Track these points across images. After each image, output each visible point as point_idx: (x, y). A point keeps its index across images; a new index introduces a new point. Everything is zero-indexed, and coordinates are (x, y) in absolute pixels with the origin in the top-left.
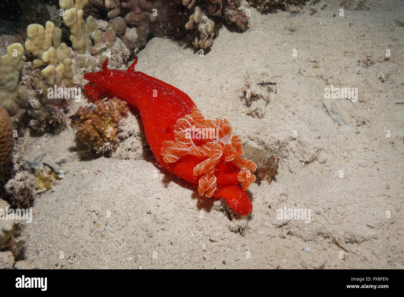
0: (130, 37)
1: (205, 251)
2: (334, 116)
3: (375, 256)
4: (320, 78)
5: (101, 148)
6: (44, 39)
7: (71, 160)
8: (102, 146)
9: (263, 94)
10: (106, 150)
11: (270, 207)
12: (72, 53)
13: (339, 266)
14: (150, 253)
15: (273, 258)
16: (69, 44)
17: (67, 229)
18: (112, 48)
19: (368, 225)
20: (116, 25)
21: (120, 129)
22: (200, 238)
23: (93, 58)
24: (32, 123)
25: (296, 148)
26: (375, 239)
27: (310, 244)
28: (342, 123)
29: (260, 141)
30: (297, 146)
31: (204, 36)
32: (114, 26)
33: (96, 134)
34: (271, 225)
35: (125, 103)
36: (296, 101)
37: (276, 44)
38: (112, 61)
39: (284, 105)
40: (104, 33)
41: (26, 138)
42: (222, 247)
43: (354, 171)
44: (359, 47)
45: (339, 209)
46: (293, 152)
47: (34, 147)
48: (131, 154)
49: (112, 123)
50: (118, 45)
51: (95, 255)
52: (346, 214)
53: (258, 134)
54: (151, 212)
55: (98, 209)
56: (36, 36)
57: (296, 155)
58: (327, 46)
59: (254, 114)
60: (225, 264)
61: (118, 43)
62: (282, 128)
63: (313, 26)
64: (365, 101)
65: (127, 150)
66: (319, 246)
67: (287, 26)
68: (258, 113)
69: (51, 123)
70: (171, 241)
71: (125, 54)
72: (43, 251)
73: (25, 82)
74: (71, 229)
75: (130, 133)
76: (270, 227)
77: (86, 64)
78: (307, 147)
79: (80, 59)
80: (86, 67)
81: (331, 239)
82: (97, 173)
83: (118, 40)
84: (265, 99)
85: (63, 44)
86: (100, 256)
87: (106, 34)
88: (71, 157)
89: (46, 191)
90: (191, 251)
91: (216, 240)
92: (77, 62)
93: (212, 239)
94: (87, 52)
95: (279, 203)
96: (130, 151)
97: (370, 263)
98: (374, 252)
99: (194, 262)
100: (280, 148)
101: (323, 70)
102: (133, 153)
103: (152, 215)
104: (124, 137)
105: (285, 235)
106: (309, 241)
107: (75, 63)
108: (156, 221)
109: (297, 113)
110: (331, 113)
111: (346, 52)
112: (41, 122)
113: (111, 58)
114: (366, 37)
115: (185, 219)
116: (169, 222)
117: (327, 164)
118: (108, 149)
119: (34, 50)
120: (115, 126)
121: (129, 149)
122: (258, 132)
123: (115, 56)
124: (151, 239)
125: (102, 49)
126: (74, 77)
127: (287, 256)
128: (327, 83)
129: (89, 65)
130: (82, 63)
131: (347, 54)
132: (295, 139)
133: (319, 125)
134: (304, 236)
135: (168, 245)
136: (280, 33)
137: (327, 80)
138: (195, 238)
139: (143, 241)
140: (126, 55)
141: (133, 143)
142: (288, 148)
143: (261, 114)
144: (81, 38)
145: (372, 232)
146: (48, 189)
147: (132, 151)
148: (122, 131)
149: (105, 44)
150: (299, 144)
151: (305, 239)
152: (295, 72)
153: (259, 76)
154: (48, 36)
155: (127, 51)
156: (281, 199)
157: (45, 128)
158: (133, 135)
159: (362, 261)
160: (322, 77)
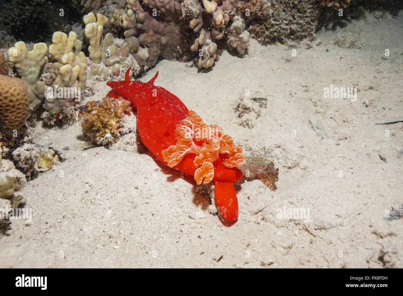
0: (142, 55)
1: (183, 225)
2: (318, 131)
3: (340, 241)
4: (309, 100)
5: (102, 139)
6: (66, 45)
7: (73, 148)
8: (103, 137)
9: (254, 108)
10: (107, 141)
11: (249, 198)
12: (88, 62)
13: (306, 248)
14: (133, 220)
15: (245, 238)
16: (87, 54)
17: (62, 195)
18: (124, 62)
19: (336, 215)
20: (131, 43)
21: (121, 124)
22: (180, 214)
23: (106, 68)
24: (45, 115)
25: (280, 155)
26: (341, 226)
27: (282, 230)
28: (325, 137)
29: (247, 146)
30: (281, 153)
31: (207, 56)
32: (129, 44)
33: (99, 124)
34: (248, 212)
35: (129, 102)
36: (284, 116)
37: (272, 69)
38: (123, 73)
39: (273, 119)
40: (119, 49)
41: (37, 129)
42: (200, 224)
43: (330, 173)
44: (347, 77)
45: (311, 201)
46: (278, 159)
47: (42, 137)
48: (129, 147)
49: (115, 118)
50: (130, 61)
51: (82, 217)
52: (317, 205)
53: (247, 141)
54: (139, 188)
55: (92, 182)
56: (59, 42)
57: (280, 161)
58: (318, 74)
59: (245, 124)
60: (200, 238)
61: (130, 59)
62: (269, 137)
63: (307, 58)
64: (348, 121)
65: (126, 143)
66: (290, 232)
67: (284, 56)
68: (248, 124)
69: (61, 118)
70: (153, 213)
71: (135, 69)
72: (37, 212)
73: (44, 79)
74: (64, 195)
75: (130, 130)
76: (246, 214)
77: (99, 73)
78: (290, 154)
79: (94, 67)
80: (100, 75)
81: (301, 226)
82: (95, 155)
83: (131, 56)
84: (256, 113)
85: (82, 53)
86: (87, 218)
87: (121, 49)
88: (74, 146)
89: (48, 170)
90: (170, 223)
91: (194, 218)
92: (92, 70)
93: (191, 216)
94: (102, 63)
95: (257, 194)
96: (128, 145)
97: (335, 245)
98: (340, 237)
99: (171, 233)
100: (265, 154)
101: (312, 93)
102: (130, 146)
103: (139, 191)
104: (124, 132)
105: (260, 221)
106: (281, 227)
107: (90, 70)
108: (142, 196)
109: (284, 125)
110: (315, 128)
111: (334, 80)
112: (52, 116)
113: (122, 70)
114: (354, 69)
115: (168, 197)
116: (153, 198)
117: (307, 170)
118: (108, 140)
119: (56, 54)
120: (117, 121)
121: (128, 143)
122: (247, 139)
123: (125, 70)
124: (135, 210)
125: (115, 61)
126: (87, 81)
127: (259, 237)
128: (315, 105)
129: (102, 73)
130: (97, 71)
131: (335, 82)
132: (280, 147)
133: (303, 136)
134: (277, 222)
135: (150, 216)
136: (276, 61)
137: (316, 103)
138: (175, 214)
139: (128, 210)
140: (136, 71)
141: (131, 138)
142: (273, 154)
143: (251, 124)
144: (98, 50)
145: (339, 220)
146: (50, 168)
147: (130, 145)
148: (123, 127)
149: (118, 58)
150: (283, 151)
151: (277, 225)
152: (287, 94)
153: (253, 94)
154: (70, 44)
155: (137, 67)
156: (260, 191)
157: (55, 122)
158: (133, 132)
159: (328, 244)
160: (311, 100)
